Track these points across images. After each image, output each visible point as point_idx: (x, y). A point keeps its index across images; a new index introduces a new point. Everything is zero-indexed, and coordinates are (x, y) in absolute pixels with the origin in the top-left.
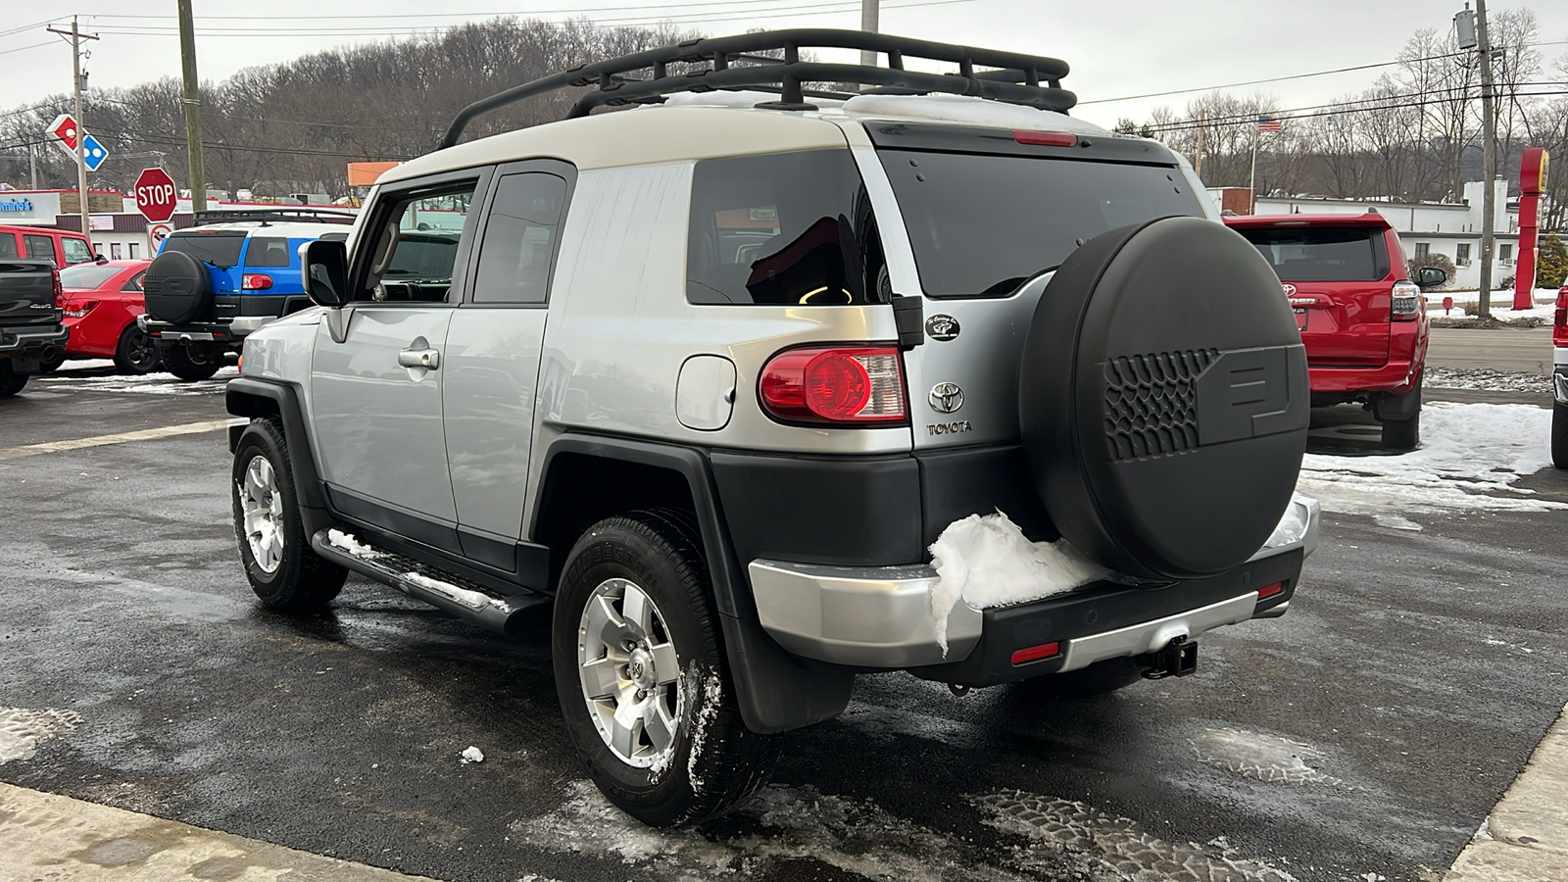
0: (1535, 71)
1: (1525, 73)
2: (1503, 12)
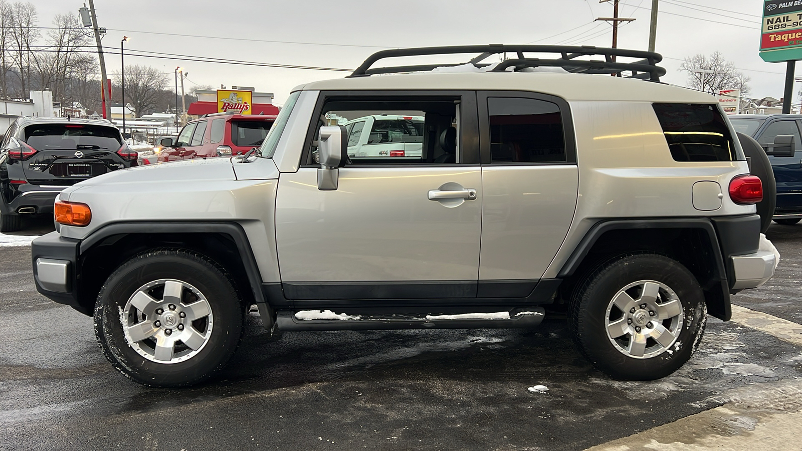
0: (38, 36)
1: (33, 36)
2: (18, 3)
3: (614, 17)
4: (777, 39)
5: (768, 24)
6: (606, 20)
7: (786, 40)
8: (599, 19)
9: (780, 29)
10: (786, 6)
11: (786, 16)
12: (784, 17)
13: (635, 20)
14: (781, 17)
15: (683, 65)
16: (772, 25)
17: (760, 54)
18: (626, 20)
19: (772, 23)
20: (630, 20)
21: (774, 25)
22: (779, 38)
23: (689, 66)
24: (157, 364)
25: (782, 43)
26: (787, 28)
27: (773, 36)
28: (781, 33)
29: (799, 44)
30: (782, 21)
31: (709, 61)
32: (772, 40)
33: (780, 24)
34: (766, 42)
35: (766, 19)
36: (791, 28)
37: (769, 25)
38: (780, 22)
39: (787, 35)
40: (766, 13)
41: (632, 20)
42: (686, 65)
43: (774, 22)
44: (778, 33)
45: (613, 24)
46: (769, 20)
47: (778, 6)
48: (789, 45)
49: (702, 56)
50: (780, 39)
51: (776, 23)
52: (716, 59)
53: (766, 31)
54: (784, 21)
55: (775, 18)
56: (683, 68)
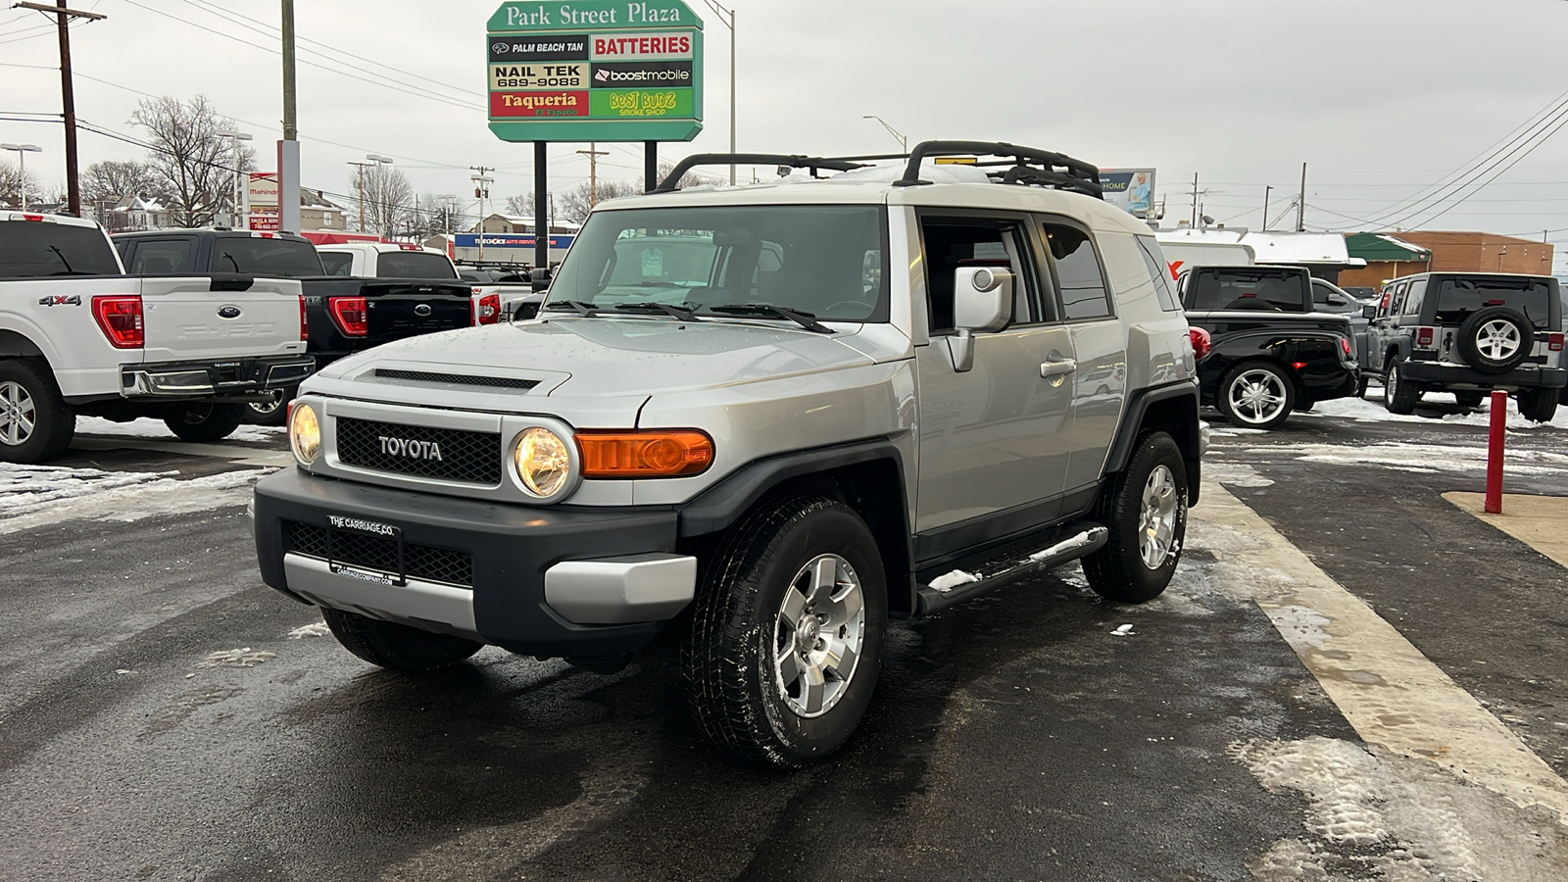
3: (58, 6)
4: (515, 104)
5: (498, 75)
6: (41, 8)
7: (531, 107)
8: (24, 5)
9: (518, 88)
10: (525, 51)
11: (526, 66)
12: (523, 69)
13: (105, 17)
14: (519, 67)
15: (137, 113)
16: (504, 78)
17: (490, 126)
18: (85, 15)
19: (504, 75)
20: (93, 17)
21: (508, 78)
22: (518, 102)
23: (150, 117)
24: (810, 721)
25: (522, 111)
26: (530, 87)
27: (508, 98)
28: (522, 95)
29: (551, 115)
30: (520, 73)
31: (187, 113)
32: (508, 104)
33: (518, 79)
34: (498, 106)
35: (494, 67)
36: (535, 87)
37: (498, 78)
38: (518, 75)
39: (530, 99)
40: (493, 57)
41: (98, 18)
42: (142, 114)
43: (508, 74)
44: (516, 94)
45: (56, 20)
46: (498, 70)
47: (511, 48)
48: (535, 115)
49: (175, 101)
50: (520, 104)
51: (510, 75)
52: (202, 110)
53: (496, 88)
54: (524, 75)
55: (509, 67)
56: (138, 121)
